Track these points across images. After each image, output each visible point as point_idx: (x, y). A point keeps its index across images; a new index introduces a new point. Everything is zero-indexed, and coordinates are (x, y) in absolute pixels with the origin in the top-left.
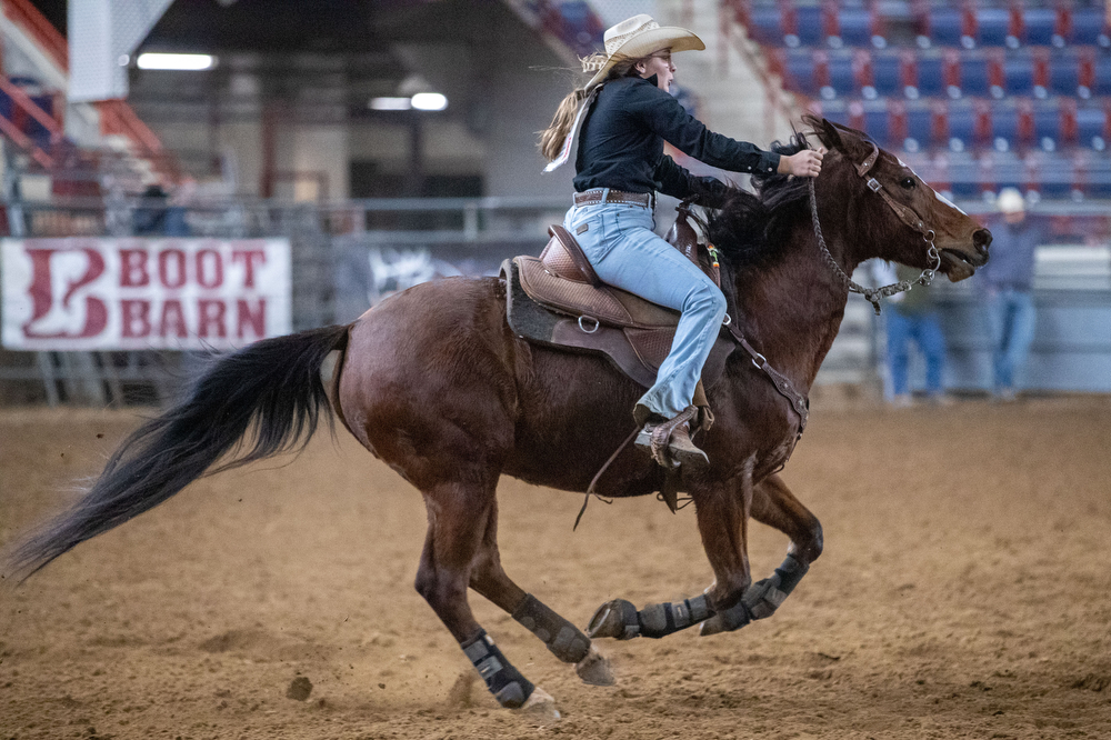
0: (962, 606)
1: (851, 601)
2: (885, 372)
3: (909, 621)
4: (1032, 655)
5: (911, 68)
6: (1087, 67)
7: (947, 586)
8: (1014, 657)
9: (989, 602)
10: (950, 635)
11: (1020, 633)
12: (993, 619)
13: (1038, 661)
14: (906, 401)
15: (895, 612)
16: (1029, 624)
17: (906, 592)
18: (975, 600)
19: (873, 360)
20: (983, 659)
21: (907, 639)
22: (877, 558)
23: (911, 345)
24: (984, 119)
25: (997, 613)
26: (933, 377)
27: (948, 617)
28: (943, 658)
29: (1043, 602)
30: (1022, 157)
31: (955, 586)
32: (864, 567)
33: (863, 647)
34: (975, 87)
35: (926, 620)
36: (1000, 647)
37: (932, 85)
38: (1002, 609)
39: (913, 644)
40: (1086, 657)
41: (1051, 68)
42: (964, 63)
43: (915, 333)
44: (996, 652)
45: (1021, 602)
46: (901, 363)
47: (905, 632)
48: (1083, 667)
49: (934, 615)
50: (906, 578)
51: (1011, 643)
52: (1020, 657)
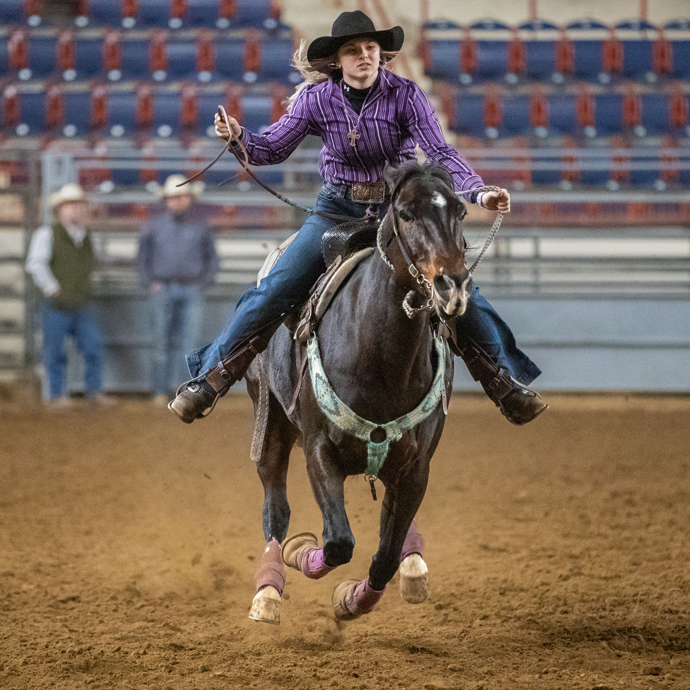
0: (129, 619)
1: (12, 615)
2: (41, 371)
3: (74, 635)
4: (205, 670)
5: (67, 49)
6: (253, 52)
7: (114, 598)
8: (186, 672)
9: (158, 614)
10: (119, 649)
11: (191, 646)
12: (162, 633)
13: (211, 675)
14: (65, 402)
15: (59, 624)
16: (201, 636)
17: (71, 604)
18: (143, 612)
19: (30, 359)
20: (154, 674)
21: (73, 654)
22: (37, 570)
23: (69, 343)
24: (146, 103)
25: (167, 625)
26: (92, 376)
27: (115, 631)
28: (111, 674)
29: (215, 612)
30: (186, 145)
31: (121, 598)
32: (24, 579)
33: (25, 663)
34: (137, 70)
35: (92, 635)
36: (171, 661)
37: (91, 68)
38: (172, 622)
39: (79, 660)
40: (261, 670)
41: (216, 51)
42: (124, 44)
43: (73, 331)
44: (167, 667)
45: (192, 614)
46: (59, 362)
47: (69, 647)
48: (258, 681)
49: (100, 628)
50: (70, 590)
51: (183, 657)
52: (191, 671)
